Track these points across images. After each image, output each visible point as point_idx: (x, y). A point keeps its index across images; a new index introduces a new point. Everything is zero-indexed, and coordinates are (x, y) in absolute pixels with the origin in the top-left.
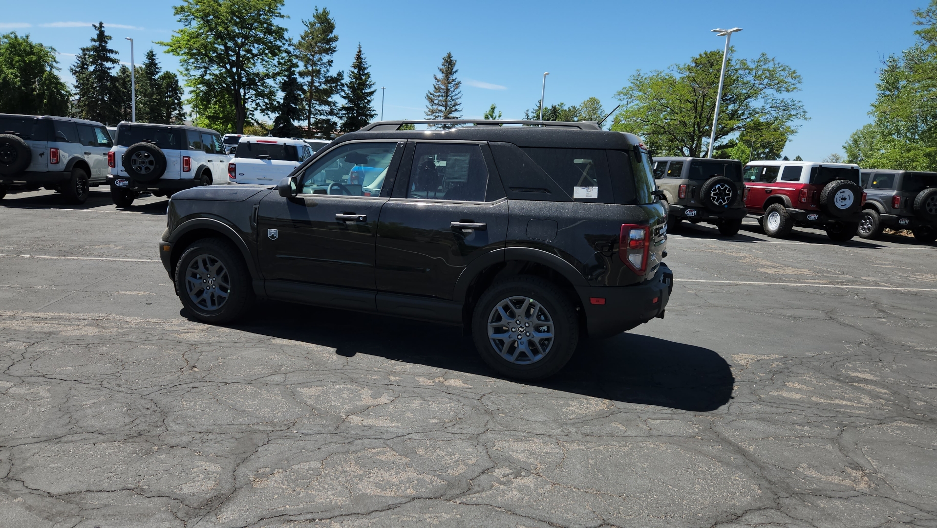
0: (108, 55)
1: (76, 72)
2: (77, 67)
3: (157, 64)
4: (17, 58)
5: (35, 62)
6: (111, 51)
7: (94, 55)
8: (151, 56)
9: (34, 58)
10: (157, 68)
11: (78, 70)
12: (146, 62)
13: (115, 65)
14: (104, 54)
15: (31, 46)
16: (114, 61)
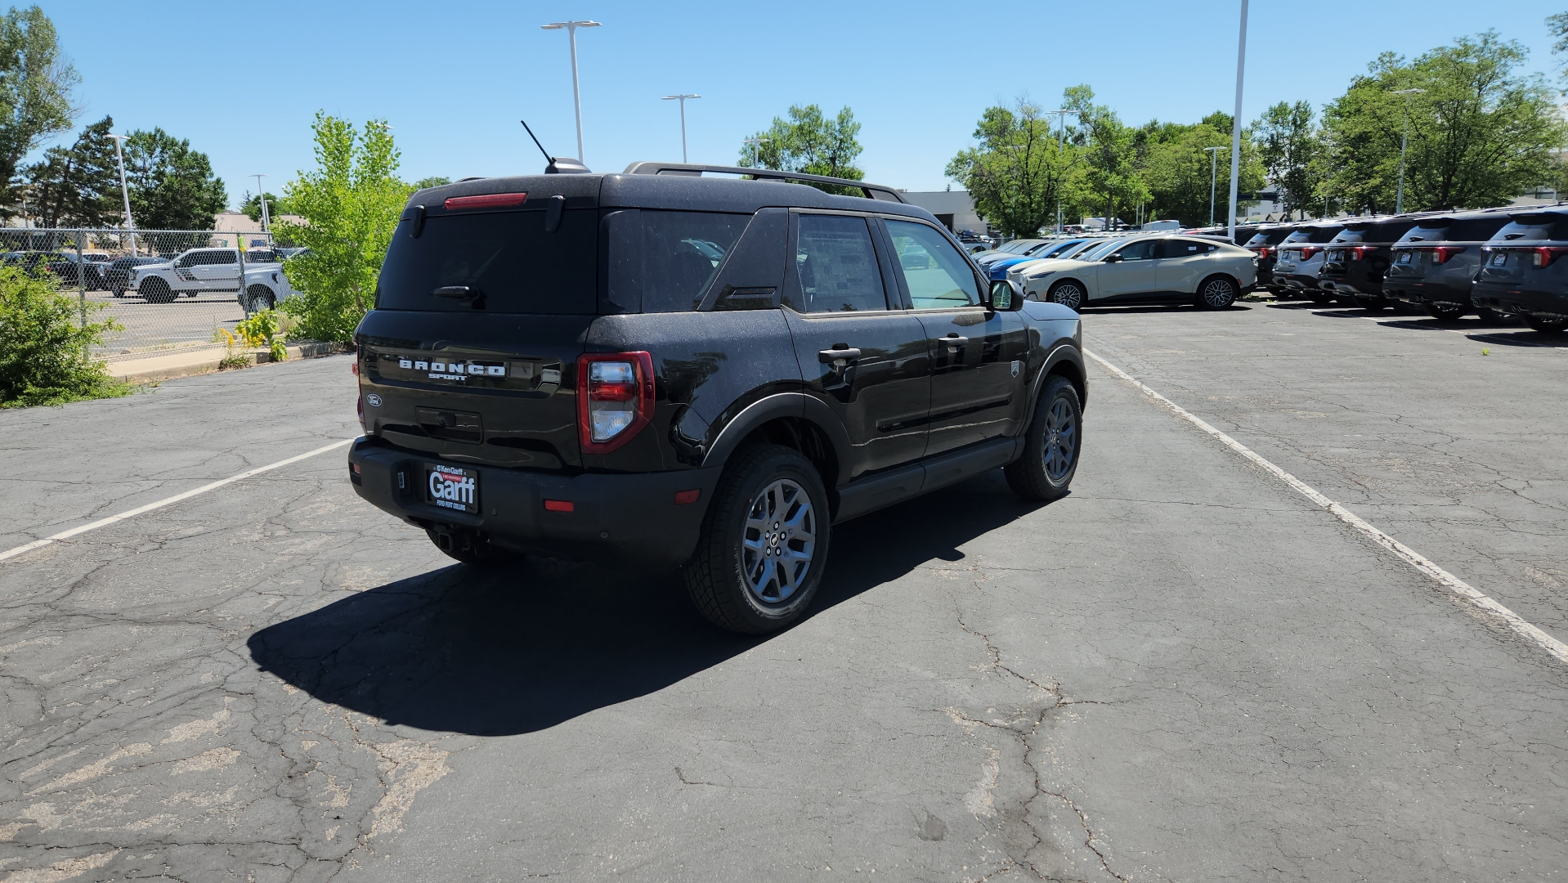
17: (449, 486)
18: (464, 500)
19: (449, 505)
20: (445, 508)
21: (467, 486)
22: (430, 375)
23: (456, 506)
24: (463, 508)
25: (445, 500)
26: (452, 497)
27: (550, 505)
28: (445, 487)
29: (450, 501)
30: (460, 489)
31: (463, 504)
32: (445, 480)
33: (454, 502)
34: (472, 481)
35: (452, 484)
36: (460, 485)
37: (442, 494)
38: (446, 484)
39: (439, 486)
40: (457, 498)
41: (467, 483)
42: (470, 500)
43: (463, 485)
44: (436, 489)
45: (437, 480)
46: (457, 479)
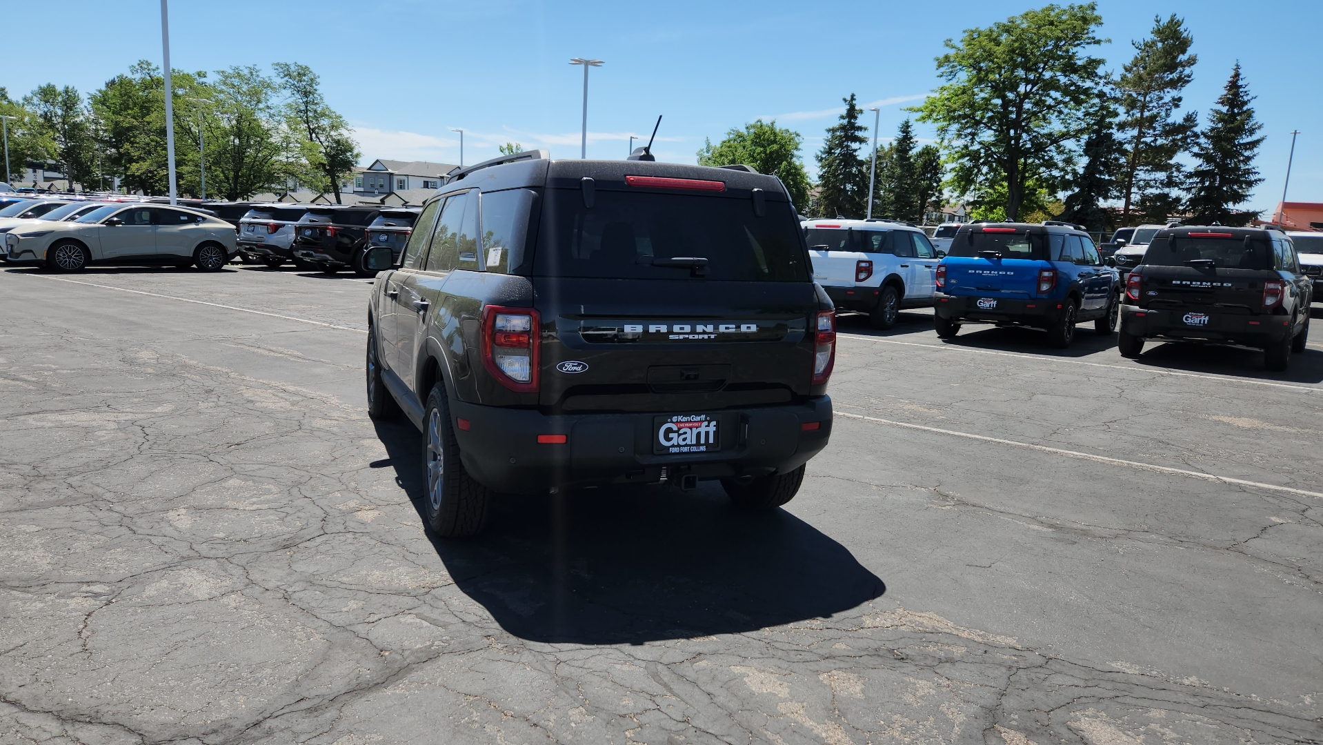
0: (856, 133)
1: (822, 159)
2: (824, 153)
3: (911, 138)
4: (759, 149)
5: (777, 151)
6: (860, 128)
7: (840, 136)
8: (906, 128)
9: (775, 147)
10: (912, 143)
11: (824, 156)
12: (900, 137)
13: (863, 145)
14: (852, 134)
15: (775, 134)
16: (861, 141)
17: (685, 433)
18: (703, 441)
19: (685, 449)
20: (679, 454)
21: (707, 429)
22: (670, 336)
23: (694, 449)
24: (703, 448)
25: (679, 446)
26: (688, 442)
27: (804, 427)
28: (679, 435)
29: (686, 445)
30: (699, 434)
31: (702, 445)
32: (679, 429)
33: (690, 446)
34: (714, 423)
35: (688, 430)
36: (699, 430)
37: (674, 442)
38: (681, 432)
39: (671, 435)
40: (694, 442)
41: (708, 426)
42: (711, 441)
43: (703, 429)
44: (668, 439)
45: (669, 430)
46: (696, 424)
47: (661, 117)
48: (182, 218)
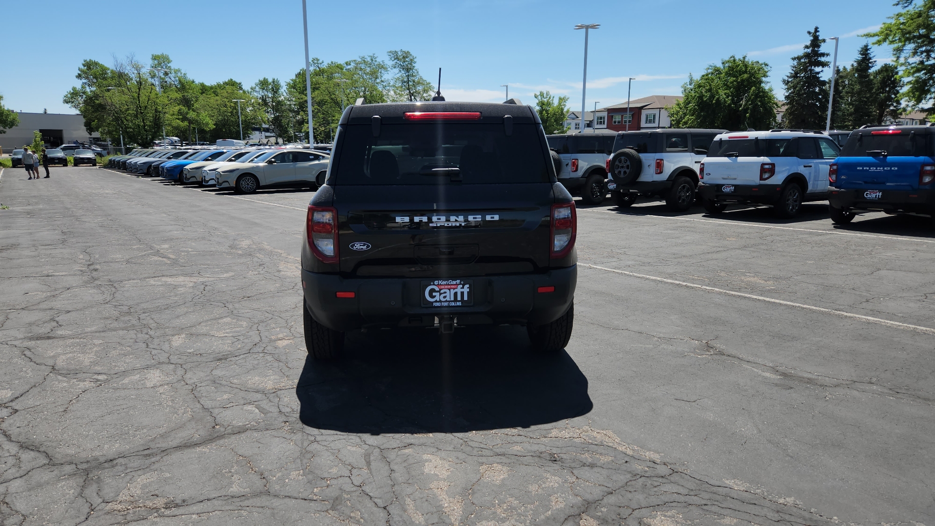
0: (819, 59)
1: (788, 82)
2: (790, 77)
3: (870, 59)
4: (732, 79)
5: (748, 79)
6: (823, 55)
7: (805, 62)
8: (865, 51)
9: (746, 76)
10: (871, 63)
11: (790, 80)
12: (860, 59)
13: (826, 69)
14: (815, 60)
15: (746, 66)
16: (824, 65)
17: (445, 293)
18: (459, 298)
19: (446, 304)
20: (441, 307)
21: (462, 290)
22: (430, 224)
23: (453, 304)
24: (459, 304)
25: (440, 301)
26: (448, 299)
27: (541, 290)
28: (440, 294)
29: (446, 301)
30: (456, 294)
31: (459, 301)
32: (440, 290)
33: (449, 301)
34: (468, 286)
35: (448, 291)
36: (455, 290)
37: (437, 298)
38: (442, 291)
39: (434, 294)
40: (452, 299)
41: (463, 288)
42: (466, 298)
43: (459, 290)
44: (432, 296)
45: (432, 291)
46: (453, 287)
47: (440, 69)
48: (311, 157)
